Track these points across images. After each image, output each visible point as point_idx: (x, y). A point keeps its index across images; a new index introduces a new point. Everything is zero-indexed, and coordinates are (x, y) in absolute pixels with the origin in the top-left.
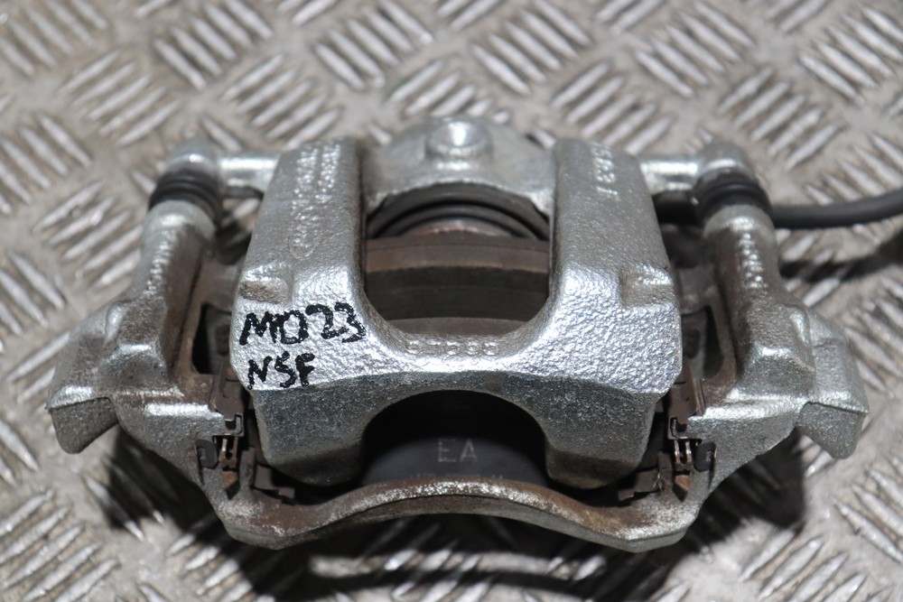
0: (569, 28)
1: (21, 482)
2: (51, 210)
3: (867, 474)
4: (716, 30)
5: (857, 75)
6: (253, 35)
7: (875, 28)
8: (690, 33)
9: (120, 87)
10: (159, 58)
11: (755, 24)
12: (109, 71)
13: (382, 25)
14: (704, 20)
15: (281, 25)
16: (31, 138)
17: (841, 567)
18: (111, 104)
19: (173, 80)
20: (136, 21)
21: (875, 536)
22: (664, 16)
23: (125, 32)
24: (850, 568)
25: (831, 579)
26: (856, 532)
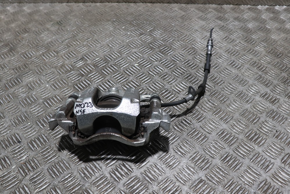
0: (137, 83)
1: (46, 144)
2: (56, 108)
3: (179, 144)
4: (159, 84)
5: (180, 90)
6: (89, 84)
7: (183, 84)
8: (155, 84)
9: (68, 91)
10: (75, 87)
11: (165, 83)
12: (67, 89)
13: (108, 83)
14: (157, 83)
15: (93, 83)
16: (54, 98)
17: (174, 157)
18: (66, 93)
19: (76, 90)
20: (72, 83)
21: (179, 153)
22: (151, 82)
23: (70, 84)
24: (175, 157)
25: (172, 159)
26: (176, 153)
